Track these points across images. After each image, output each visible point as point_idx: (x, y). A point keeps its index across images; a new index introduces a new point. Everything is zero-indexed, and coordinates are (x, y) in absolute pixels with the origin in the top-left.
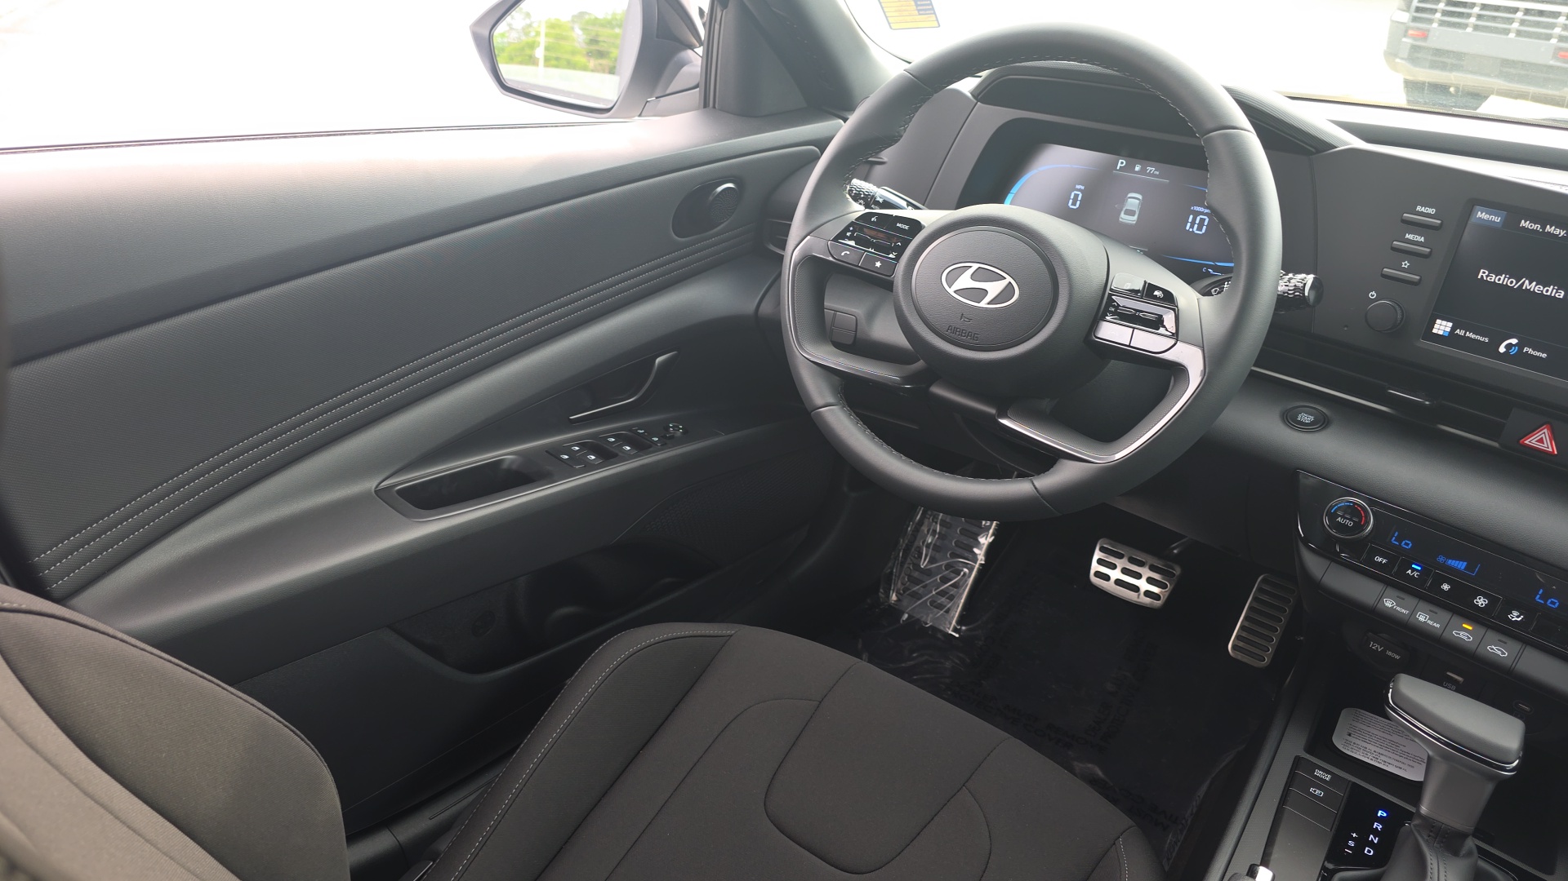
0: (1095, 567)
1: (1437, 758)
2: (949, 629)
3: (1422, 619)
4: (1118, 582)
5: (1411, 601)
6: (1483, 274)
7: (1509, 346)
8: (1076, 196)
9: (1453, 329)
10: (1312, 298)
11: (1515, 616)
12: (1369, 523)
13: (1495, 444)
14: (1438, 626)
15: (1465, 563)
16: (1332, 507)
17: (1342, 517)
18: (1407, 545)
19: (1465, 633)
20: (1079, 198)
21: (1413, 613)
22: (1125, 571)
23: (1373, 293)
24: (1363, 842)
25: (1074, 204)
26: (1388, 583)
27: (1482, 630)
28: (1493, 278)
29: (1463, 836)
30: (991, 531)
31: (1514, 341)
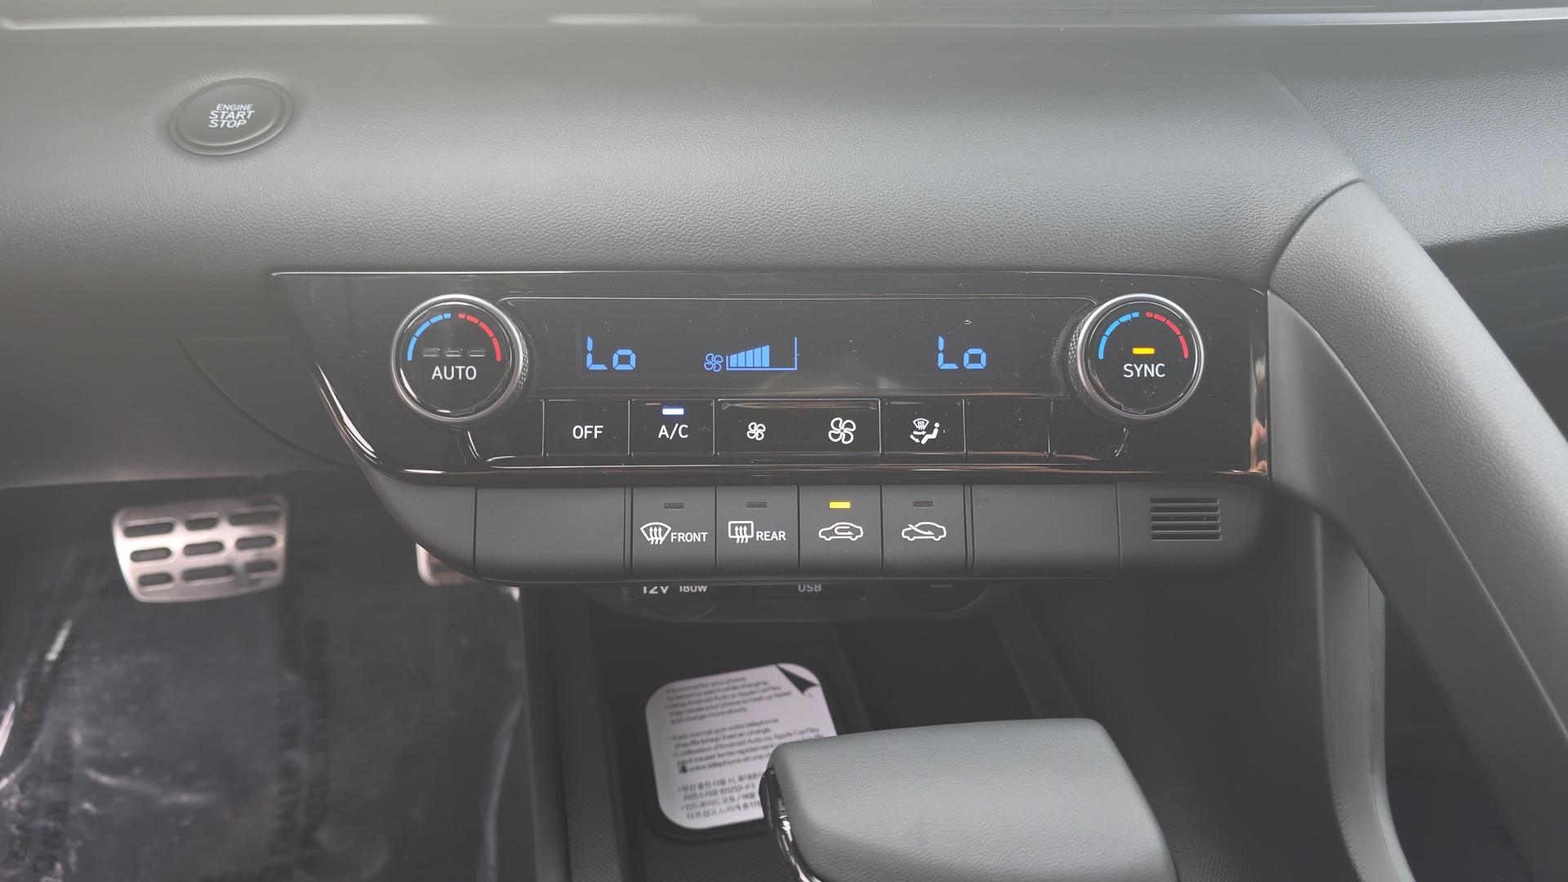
0: (131, 569)
3: (741, 537)
4: (190, 575)
5: (698, 501)
12: (512, 342)
14: (782, 535)
15: (766, 349)
16: (407, 336)
17: (442, 362)
18: (625, 360)
21: (718, 534)
22: (190, 551)
26: (630, 482)
27: (870, 497)
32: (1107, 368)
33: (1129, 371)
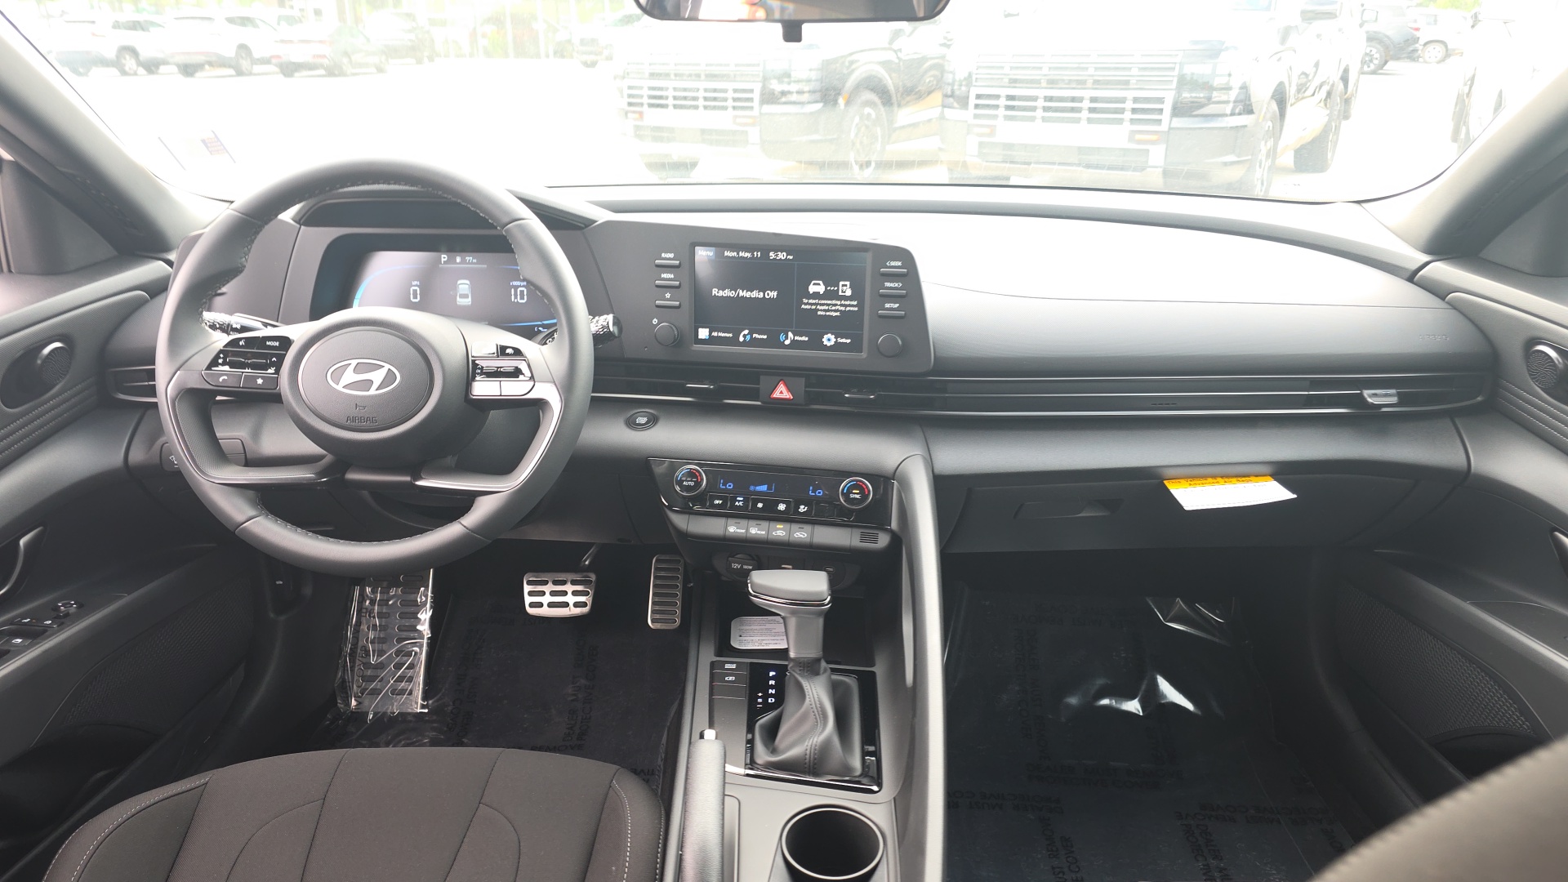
0: (528, 600)
1: (788, 615)
2: (417, 708)
3: (754, 532)
4: (551, 605)
5: (744, 522)
6: (715, 292)
7: (745, 336)
8: (415, 291)
9: (710, 333)
10: (616, 332)
11: (802, 509)
12: (703, 479)
13: (759, 403)
14: (764, 533)
15: (766, 486)
16: (677, 477)
17: (686, 481)
18: (730, 486)
19: (779, 531)
20: (418, 292)
21: (747, 530)
22: (553, 593)
23: (655, 320)
24: (766, 696)
25: (415, 297)
26: (727, 516)
27: (788, 525)
28: (721, 293)
29: (818, 660)
30: (428, 606)
31: (746, 332)
32: (846, 495)
33: (852, 496)
